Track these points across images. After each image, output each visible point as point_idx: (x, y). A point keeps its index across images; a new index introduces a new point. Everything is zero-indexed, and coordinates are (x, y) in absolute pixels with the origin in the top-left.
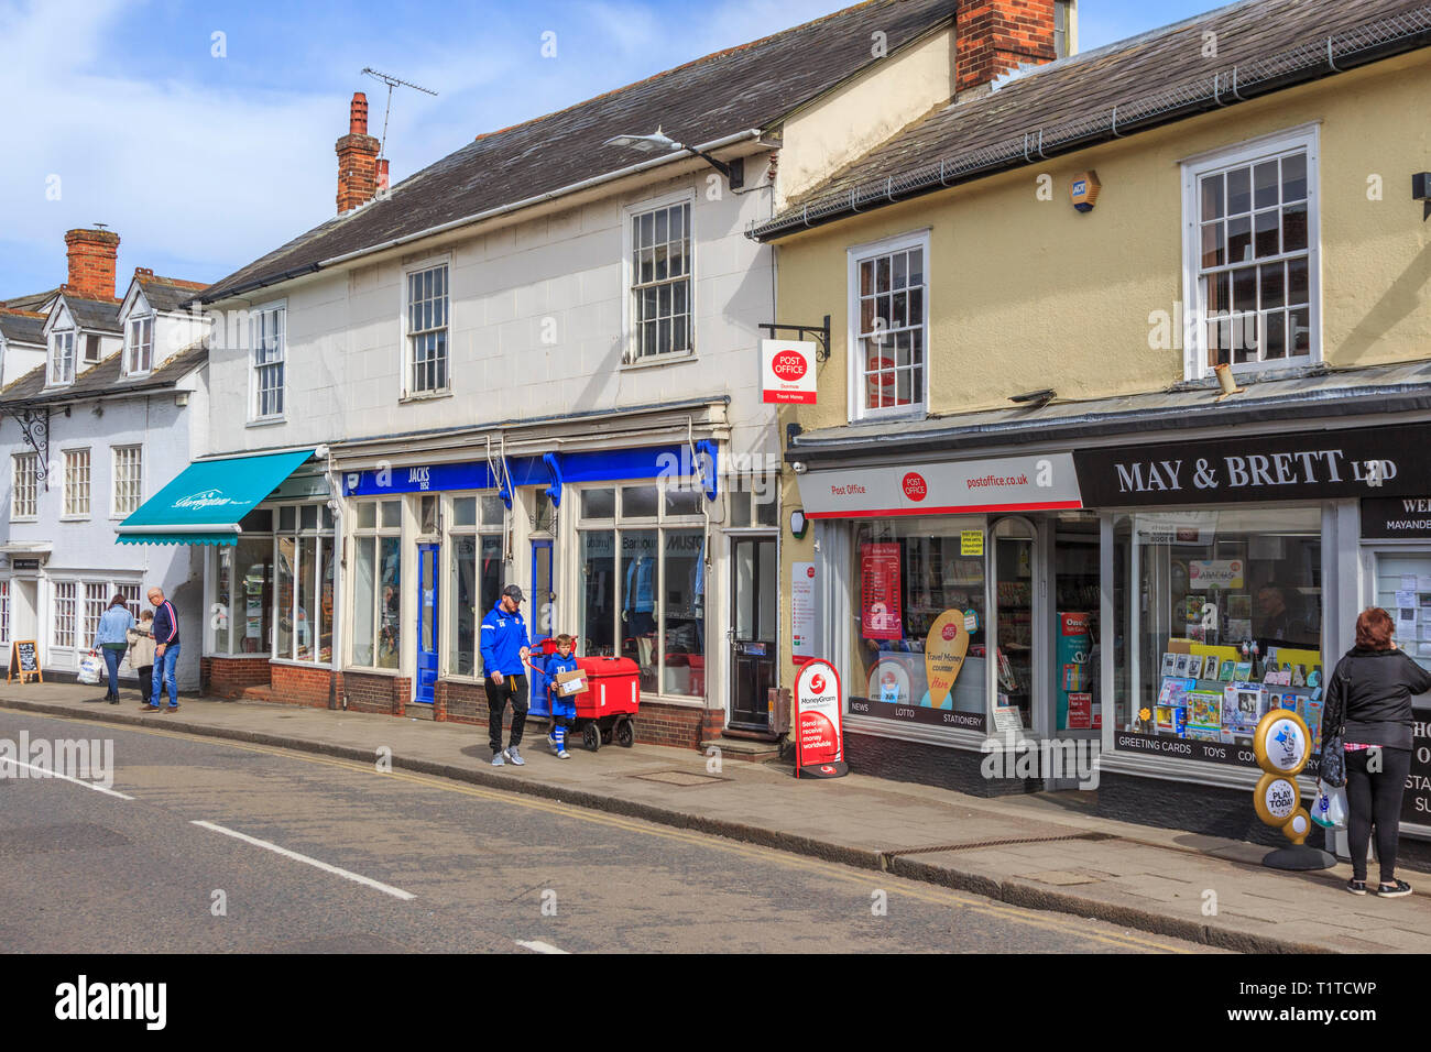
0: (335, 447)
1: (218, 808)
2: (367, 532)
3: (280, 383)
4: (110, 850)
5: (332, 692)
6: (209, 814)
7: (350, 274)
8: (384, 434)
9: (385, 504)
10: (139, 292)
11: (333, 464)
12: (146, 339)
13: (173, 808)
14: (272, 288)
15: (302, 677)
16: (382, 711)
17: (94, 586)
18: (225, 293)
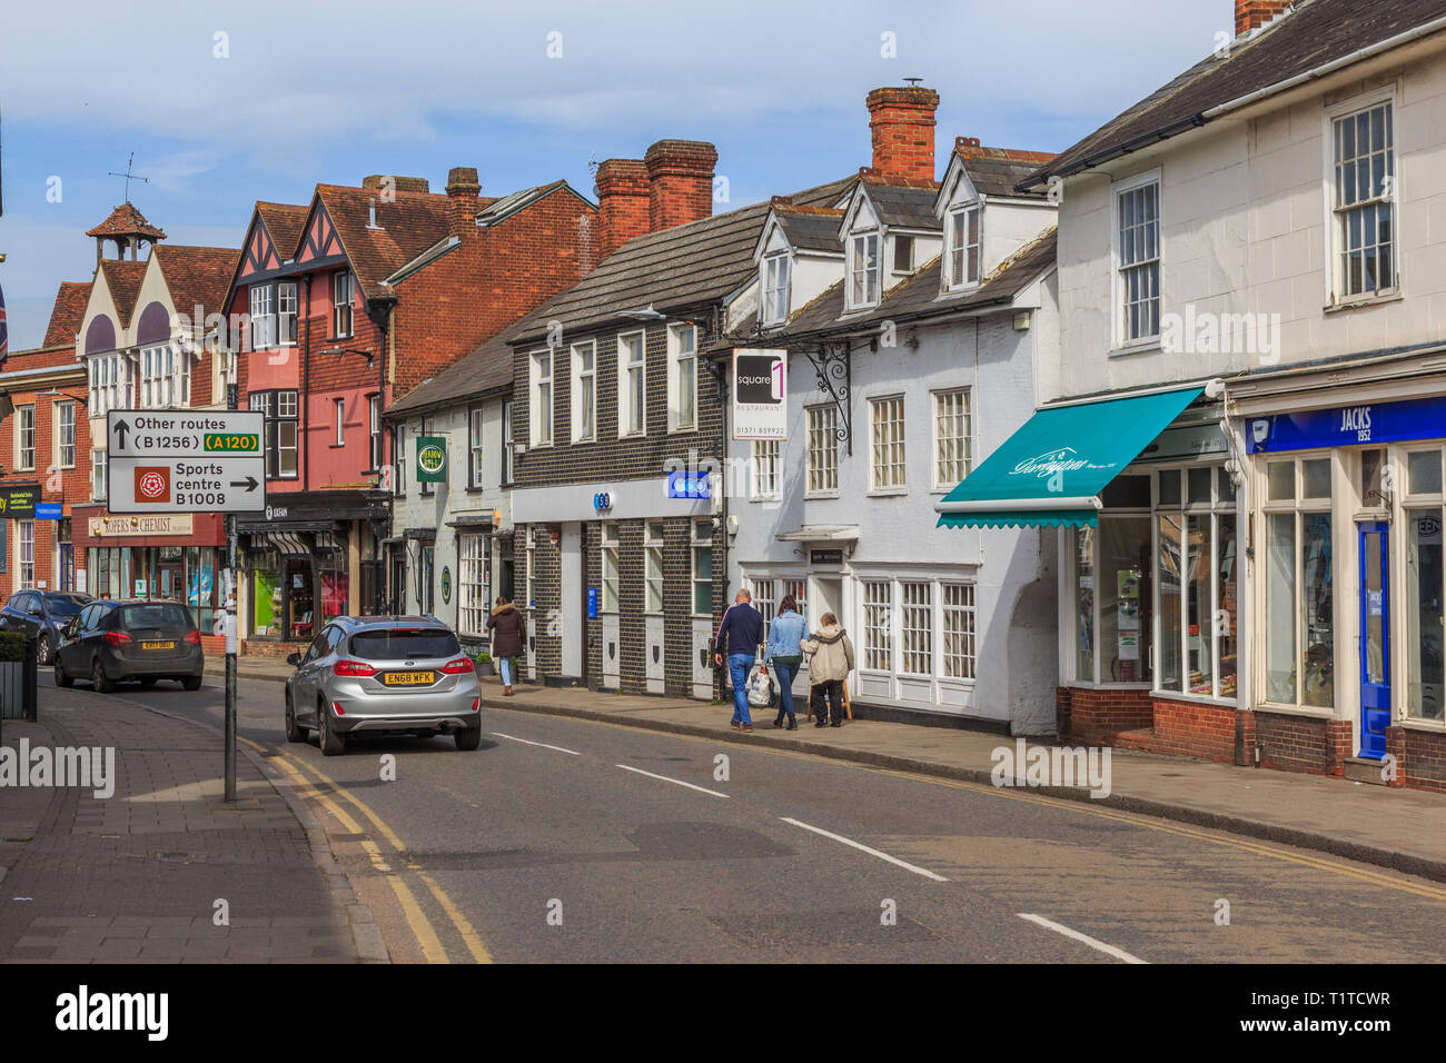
0: (1233, 381)
1: (1056, 897)
2: (1282, 505)
3: (1156, 292)
4: (907, 946)
5: (1239, 740)
6: (1044, 906)
7: (1250, 125)
8: (1303, 360)
9: (1308, 464)
10: (961, 172)
11: (1231, 407)
12: (973, 239)
13: (996, 895)
14: (1139, 154)
15: (1197, 718)
16: (1310, 769)
17: (914, 587)
18: (1078, 165)
